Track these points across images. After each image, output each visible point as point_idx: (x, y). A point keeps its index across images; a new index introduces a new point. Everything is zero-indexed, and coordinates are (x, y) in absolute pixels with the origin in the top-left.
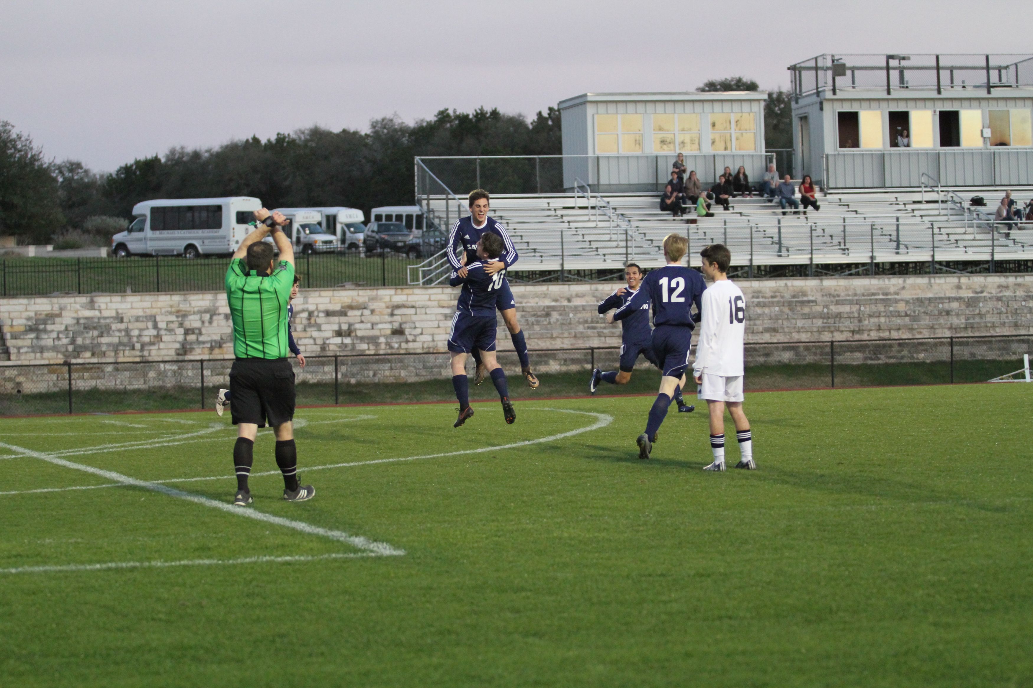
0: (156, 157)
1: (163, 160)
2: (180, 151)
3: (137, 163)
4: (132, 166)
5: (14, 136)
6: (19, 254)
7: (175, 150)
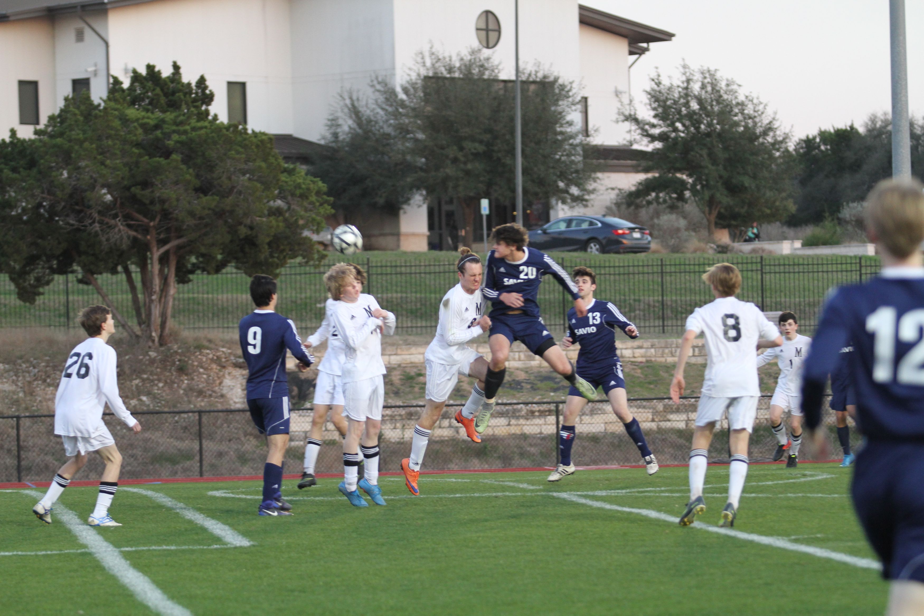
0: (852, 127)
1: (861, 130)
2: (882, 118)
3: (824, 136)
4: (814, 138)
5: (741, 98)
6: (770, 252)
7: (876, 117)
